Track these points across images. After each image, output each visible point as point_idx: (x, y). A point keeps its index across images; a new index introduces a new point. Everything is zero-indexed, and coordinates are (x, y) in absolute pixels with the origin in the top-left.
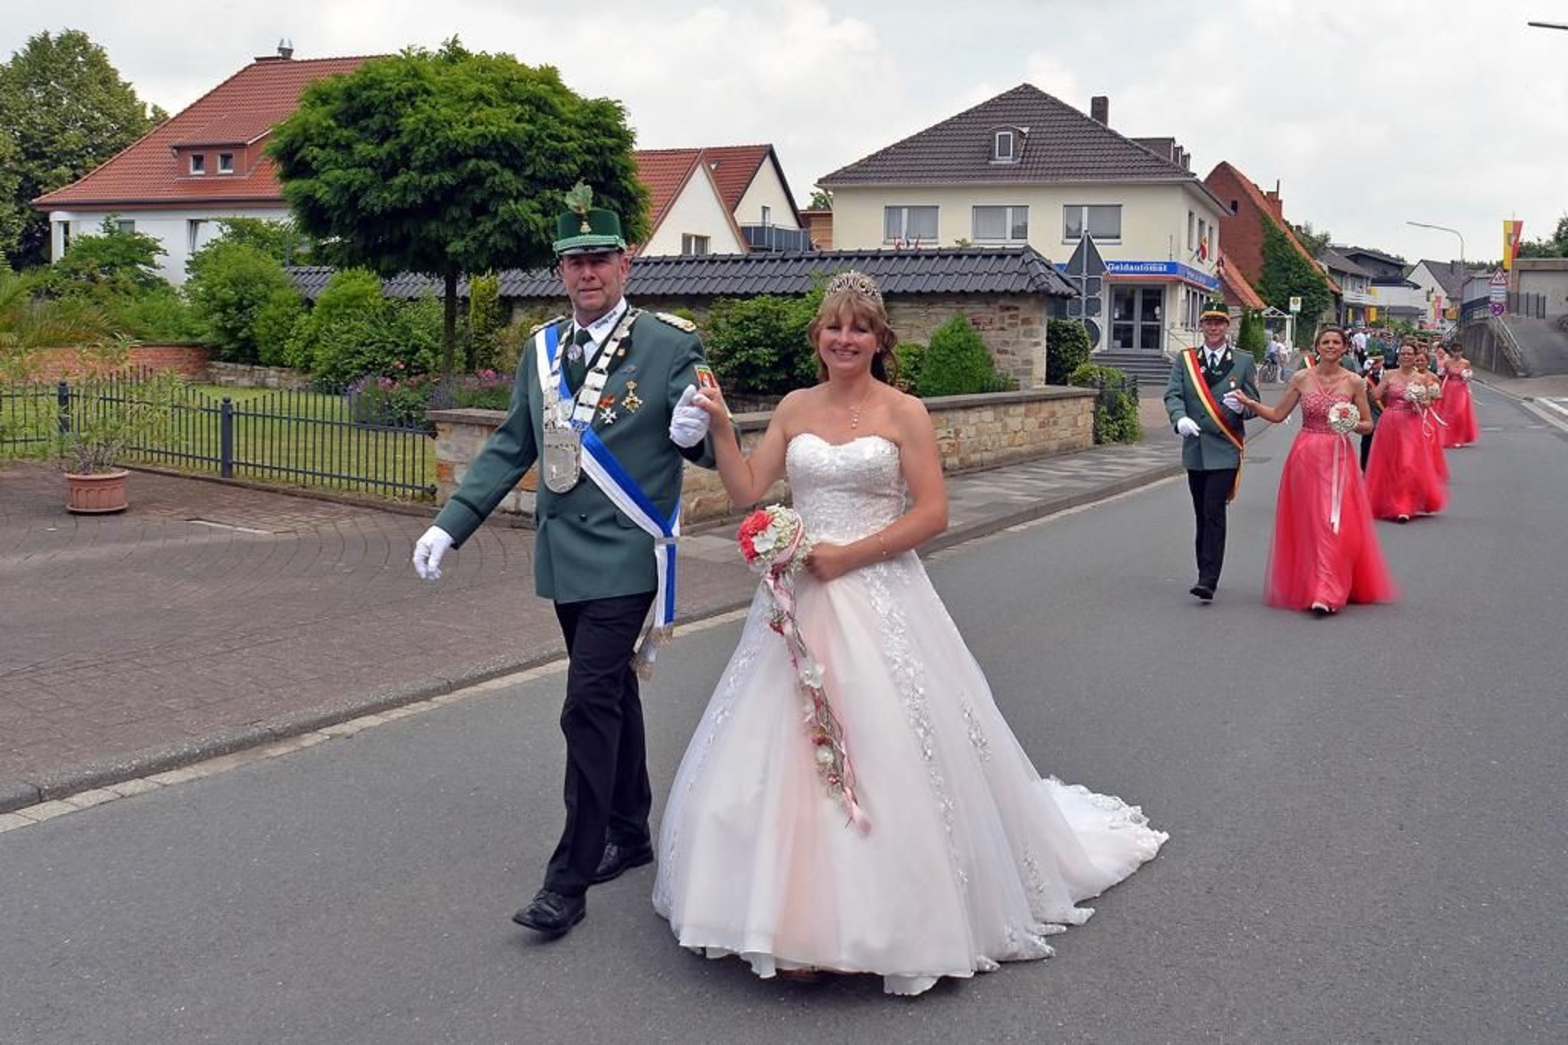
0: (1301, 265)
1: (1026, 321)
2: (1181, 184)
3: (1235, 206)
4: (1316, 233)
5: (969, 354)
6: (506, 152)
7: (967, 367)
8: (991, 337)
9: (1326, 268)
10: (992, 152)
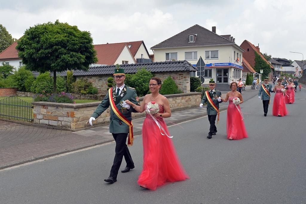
0: (264, 62)
1: (185, 77)
2: (232, 45)
3: (248, 50)
4: (268, 55)
5: (172, 85)
6: (62, 44)
7: (171, 88)
8: (177, 81)
9: (270, 63)
10: (189, 40)
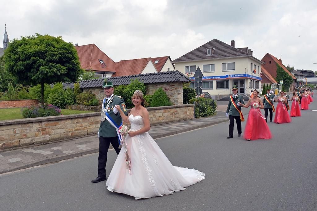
0: (286, 74)
1: (176, 89)
2: (248, 57)
3: (270, 62)
4: (291, 67)
5: (161, 97)
7: (161, 100)
8: (169, 93)
9: (293, 74)
